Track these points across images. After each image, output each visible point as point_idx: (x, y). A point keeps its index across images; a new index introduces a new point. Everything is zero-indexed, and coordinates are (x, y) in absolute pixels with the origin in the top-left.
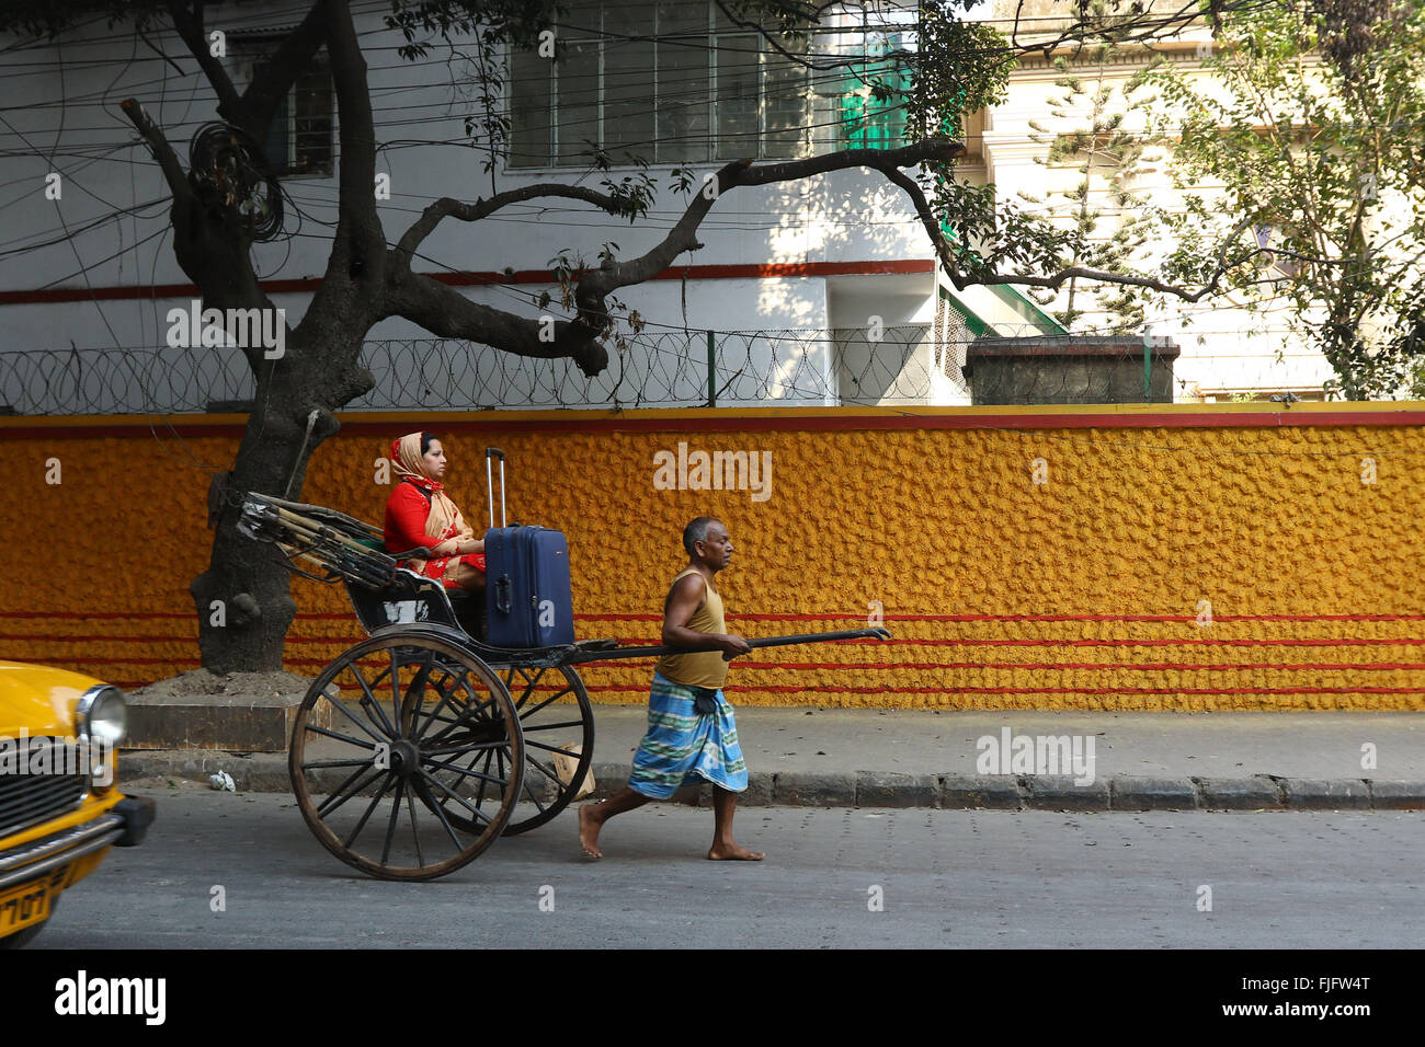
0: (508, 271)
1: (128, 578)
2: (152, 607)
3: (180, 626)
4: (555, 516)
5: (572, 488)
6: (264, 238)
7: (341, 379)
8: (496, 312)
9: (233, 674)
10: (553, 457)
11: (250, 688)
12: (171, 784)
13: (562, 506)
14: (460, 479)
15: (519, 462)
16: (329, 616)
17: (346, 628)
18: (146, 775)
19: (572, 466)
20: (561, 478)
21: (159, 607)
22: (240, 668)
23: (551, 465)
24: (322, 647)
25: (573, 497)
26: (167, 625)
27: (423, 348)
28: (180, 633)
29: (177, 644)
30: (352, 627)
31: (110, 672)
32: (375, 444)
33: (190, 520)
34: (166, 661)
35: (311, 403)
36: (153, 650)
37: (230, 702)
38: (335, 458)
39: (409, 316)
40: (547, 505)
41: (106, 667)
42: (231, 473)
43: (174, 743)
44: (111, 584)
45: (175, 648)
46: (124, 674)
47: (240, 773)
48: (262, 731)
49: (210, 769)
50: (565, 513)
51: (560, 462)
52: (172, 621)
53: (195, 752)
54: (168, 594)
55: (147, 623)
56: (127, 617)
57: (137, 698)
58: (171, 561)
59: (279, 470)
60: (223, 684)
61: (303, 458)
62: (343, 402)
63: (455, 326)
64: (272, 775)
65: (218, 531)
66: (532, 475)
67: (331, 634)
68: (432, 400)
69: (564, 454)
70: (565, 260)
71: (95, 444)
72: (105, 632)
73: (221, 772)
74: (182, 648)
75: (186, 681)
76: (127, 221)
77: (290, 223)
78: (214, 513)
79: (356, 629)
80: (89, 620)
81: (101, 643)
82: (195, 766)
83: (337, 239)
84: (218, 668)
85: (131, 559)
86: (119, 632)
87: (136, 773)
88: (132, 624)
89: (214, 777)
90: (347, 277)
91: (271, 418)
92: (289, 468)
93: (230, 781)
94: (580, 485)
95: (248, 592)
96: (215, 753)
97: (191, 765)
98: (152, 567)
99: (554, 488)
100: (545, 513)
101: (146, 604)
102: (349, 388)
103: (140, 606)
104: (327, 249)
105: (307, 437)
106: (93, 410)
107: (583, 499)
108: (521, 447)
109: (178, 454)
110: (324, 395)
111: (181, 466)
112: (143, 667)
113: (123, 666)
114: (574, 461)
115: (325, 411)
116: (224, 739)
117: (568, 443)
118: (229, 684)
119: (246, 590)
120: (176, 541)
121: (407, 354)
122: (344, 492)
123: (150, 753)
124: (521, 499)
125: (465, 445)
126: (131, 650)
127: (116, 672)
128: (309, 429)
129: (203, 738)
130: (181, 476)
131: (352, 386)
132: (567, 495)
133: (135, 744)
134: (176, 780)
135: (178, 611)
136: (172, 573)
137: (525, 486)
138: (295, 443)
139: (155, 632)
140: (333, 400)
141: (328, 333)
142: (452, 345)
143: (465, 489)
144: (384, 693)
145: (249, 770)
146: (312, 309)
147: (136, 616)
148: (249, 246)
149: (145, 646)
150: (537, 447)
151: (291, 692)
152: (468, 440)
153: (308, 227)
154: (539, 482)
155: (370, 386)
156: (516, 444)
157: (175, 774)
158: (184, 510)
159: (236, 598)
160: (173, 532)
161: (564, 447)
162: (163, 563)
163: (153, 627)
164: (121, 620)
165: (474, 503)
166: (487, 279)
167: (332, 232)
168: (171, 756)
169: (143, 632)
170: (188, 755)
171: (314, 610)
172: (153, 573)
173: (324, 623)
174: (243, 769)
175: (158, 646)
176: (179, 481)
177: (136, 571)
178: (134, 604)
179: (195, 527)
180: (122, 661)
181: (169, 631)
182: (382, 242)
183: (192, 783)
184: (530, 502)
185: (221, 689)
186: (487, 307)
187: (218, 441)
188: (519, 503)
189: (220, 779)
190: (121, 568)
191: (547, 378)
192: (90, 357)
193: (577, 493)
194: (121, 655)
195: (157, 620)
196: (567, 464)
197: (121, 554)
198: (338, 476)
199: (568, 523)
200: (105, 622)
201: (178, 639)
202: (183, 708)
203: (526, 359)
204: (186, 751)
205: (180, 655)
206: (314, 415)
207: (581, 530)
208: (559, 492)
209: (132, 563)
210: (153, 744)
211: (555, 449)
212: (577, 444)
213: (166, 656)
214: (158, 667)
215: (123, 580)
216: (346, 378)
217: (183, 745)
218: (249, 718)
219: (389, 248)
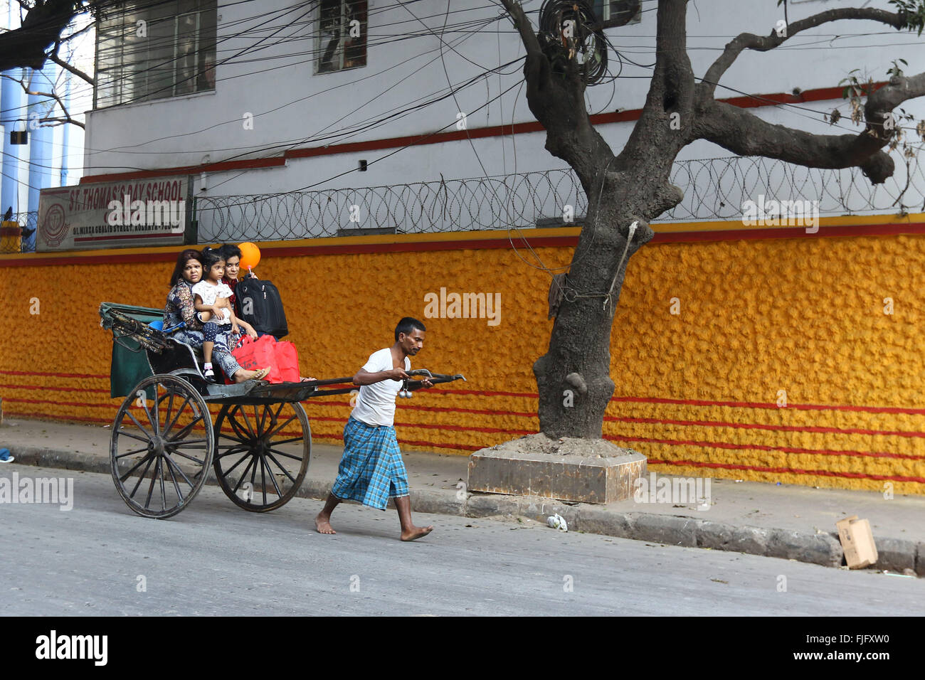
0: (796, 91)
1: (478, 362)
2: (495, 386)
3: (516, 403)
4: (840, 314)
5: (857, 289)
6: (593, 81)
7: (655, 195)
8: (788, 130)
9: (564, 439)
10: (839, 259)
11: (578, 451)
12: (519, 520)
13: (846, 305)
14: (751, 280)
15: (806, 265)
16: (634, 399)
17: (649, 410)
18: (499, 513)
19: (857, 268)
20: (846, 279)
21: (500, 386)
22: (570, 434)
23: (837, 268)
24: (629, 426)
25: (858, 297)
26: (506, 401)
27: (720, 166)
28: (516, 409)
29: (513, 417)
30: (654, 409)
31: (462, 437)
32: (677, 251)
33: (526, 316)
34: (504, 431)
35: (631, 216)
36: (494, 422)
37: (563, 460)
38: (643, 264)
39: (712, 138)
40: (832, 305)
41: (460, 433)
42: (567, 274)
43: (521, 491)
44: (465, 367)
45: (511, 421)
46: (473, 439)
47: (571, 517)
48: (587, 486)
49: (547, 512)
50: (850, 312)
51: (845, 264)
52: (510, 398)
53: (536, 498)
54: (507, 376)
55: (490, 399)
56: (477, 393)
57: (494, 452)
58: (510, 349)
59: (605, 272)
60: (556, 446)
61: (624, 261)
62: (657, 213)
63: (752, 144)
64: (595, 521)
65: (556, 321)
66: (819, 277)
67: (636, 414)
68: (725, 212)
69: (849, 257)
70: (855, 80)
71: (457, 255)
72: (460, 405)
73: (556, 515)
74: (517, 421)
75: (529, 442)
76: (494, 77)
77: (613, 67)
78: (554, 307)
79: (657, 411)
80: (449, 395)
81: (457, 413)
82: (536, 509)
83: (654, 78)
84: (553, 433)
85: (481, 347)
86: (470, 406)
87: (493, 510)
88: (480, 399)
89: (551, 518)
90: (662, 109)
91: (600, 229)
92: (613, 269)
93: (563, 523)
94: (865, 286)
95: (577, 372)
96: (550, 500)
97: (533, 508)
98: (496, 354)
99: (839, 288)
100: (831, 311)
101: (491, 384)
102: (662, 202)
103: (486, 385)
104: (646, 86)
105: (628, 244)
106: (455, 228)
107: (867, 299)
108: (809, 252)
109: (517, 261)
110: (642, 210)
111: (519, 272)
112: (487, 434)
113: (472, 433)
114: (858, 263)
115: (642, 222)
116: (558, 490)
117: (853, 246)
118: (561, 447)
119: (576, 370)
120: (515, 334)
121: (705, 172)
122: (650, 293)
123: (503, 497)
124: (808, 299)
125: (756, 250)
126: (478, 421)
127: (467, 438)
128: (630, 237)
129: (542, 487)
130: (520, 279)
131: (664, 200)
132: (852, 294)
133: (491, 488)
134: (523, 518)
135: (515, 390)
136: (512, 359)
137: (811, 287)
138: (618, 250)
139: (497, 407)
140: (648, 213)
141: (645, 157)
142: (745, 162)
143: (755, 290)
144: (680, 468)
145: (577, 516)
146: (634, 138)
147: (483, 393)
148: (584, 90)
149: (489, 418)
150: (823, 251)
151: (609, 456)
152: (759, 246)
153: (628, 70)
154: (825, 283)
155: (679, 201)
156: (803, 248)
157: (521, 514)
158: (520, 307)
159: (568, 376)
160: (513, 326)
161: (849, 251)
162: (505, 351)
163: (495, 403)
164: (472, 396)
165: (763, 302)
166: (776, 100)
167: (650, 72)
168: (518, 500)
169: (488, 406)
170: (531, 500)
171: (623, 394)
172: (497, 359)
173: (631, 405)
174: (572, 514)
175: (498, 418)
176: (518, 284)
177: (484, 357)
178: (482, 384)
179: (529, 322)
180: (471, 429)
181: (507, 407)
182: (692, 77)
183: (535, 522)
184: (816, 301)
185: (555, 450)
186: (781, 127)
187: (549, 251)
188: (805, 303)
189: (557, 521)
190: (473, 354)
191: (834, 189)
192: (453, 186)
193: (862, 293)
194: (471, 424)
195: (499, 397)
196: (852, 266)
197: (473, 343)
198: (645, 278)
199: (853, 321)
200: (460, 397)
201: (514, 413)
202: (528, 462)
203: (814, 170)
204: (529, 497)
205: (515, 427)
206: (634, 226)
207: (865, 327)
208: (844, 292)
209: (481, 350)
210: (505, 489)
211: (840, 253)
212: (862, 247)
213: (505, 427)
214: (498, 436)
215: (474, 363)
216: (660, 194)
217: (527, 492)
218: (577, 474)
219: (697, 81)
